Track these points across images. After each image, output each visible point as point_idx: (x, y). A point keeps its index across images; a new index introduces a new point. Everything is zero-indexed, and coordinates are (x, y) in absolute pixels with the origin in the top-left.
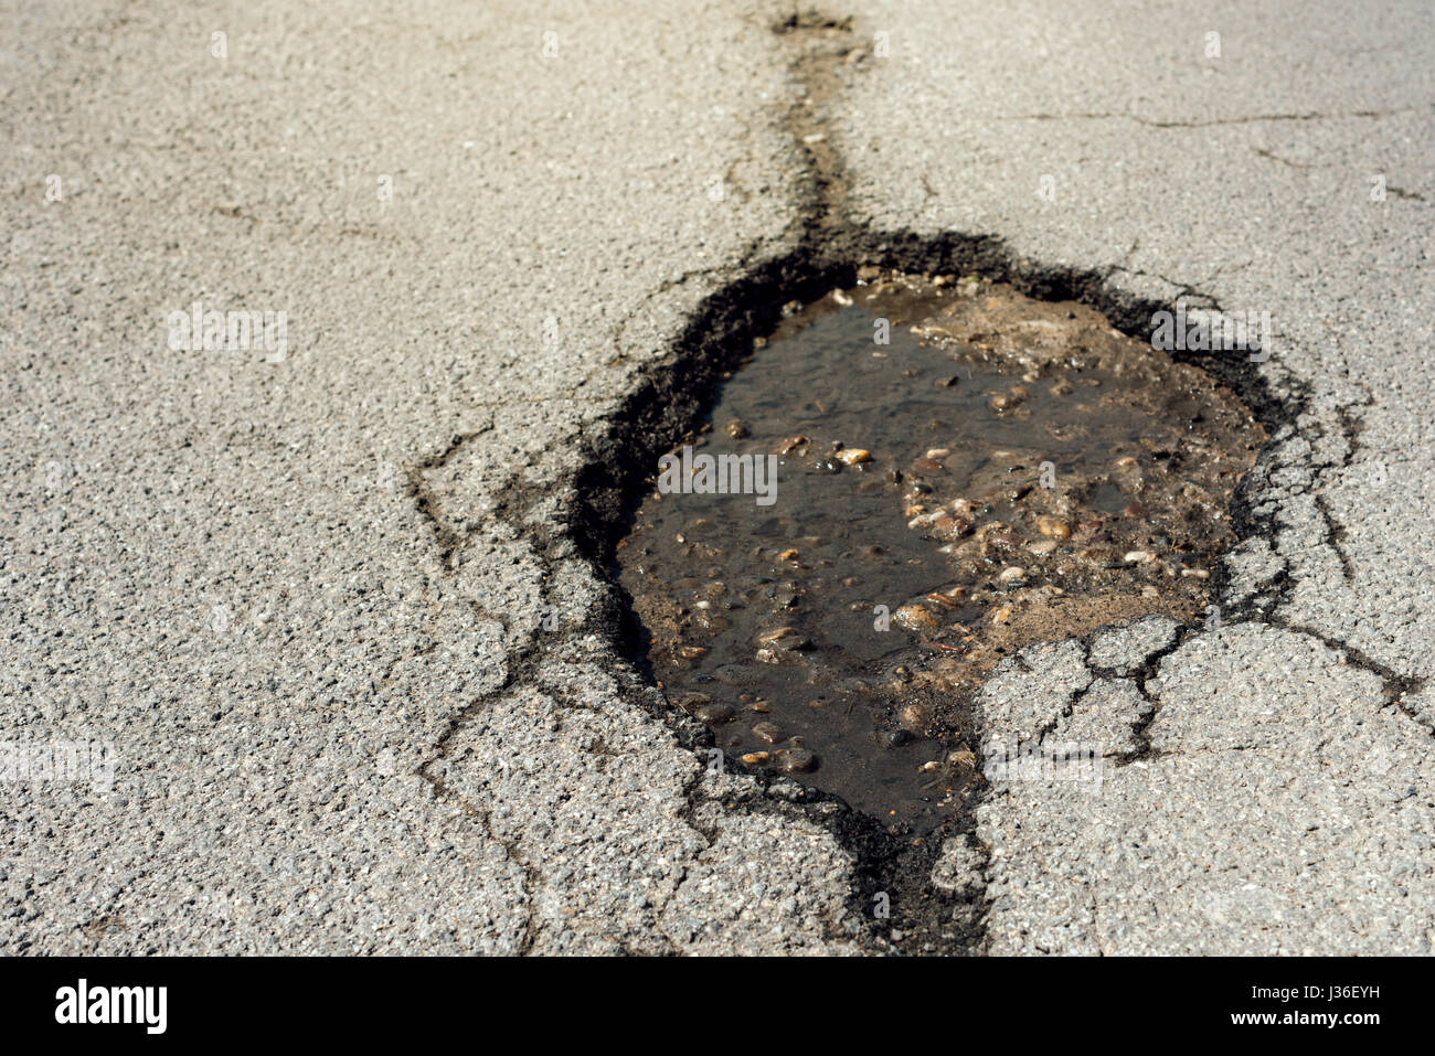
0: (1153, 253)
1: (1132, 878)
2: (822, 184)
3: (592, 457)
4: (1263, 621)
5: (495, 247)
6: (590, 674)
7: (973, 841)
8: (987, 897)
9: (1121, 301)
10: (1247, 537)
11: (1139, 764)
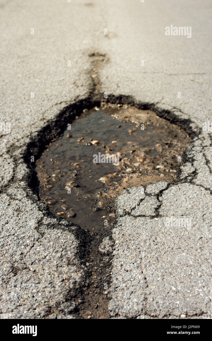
0: (167, 100)
1: (152, 250)
2: (95, 85)
3: (32, 140)
4: (189, 183)
5: (20, 95)
6: (21, 191)
7: (111, 238)
8: (113, 254)
9: (159, 110)
10: (186, 162)
11: (156, 219)
